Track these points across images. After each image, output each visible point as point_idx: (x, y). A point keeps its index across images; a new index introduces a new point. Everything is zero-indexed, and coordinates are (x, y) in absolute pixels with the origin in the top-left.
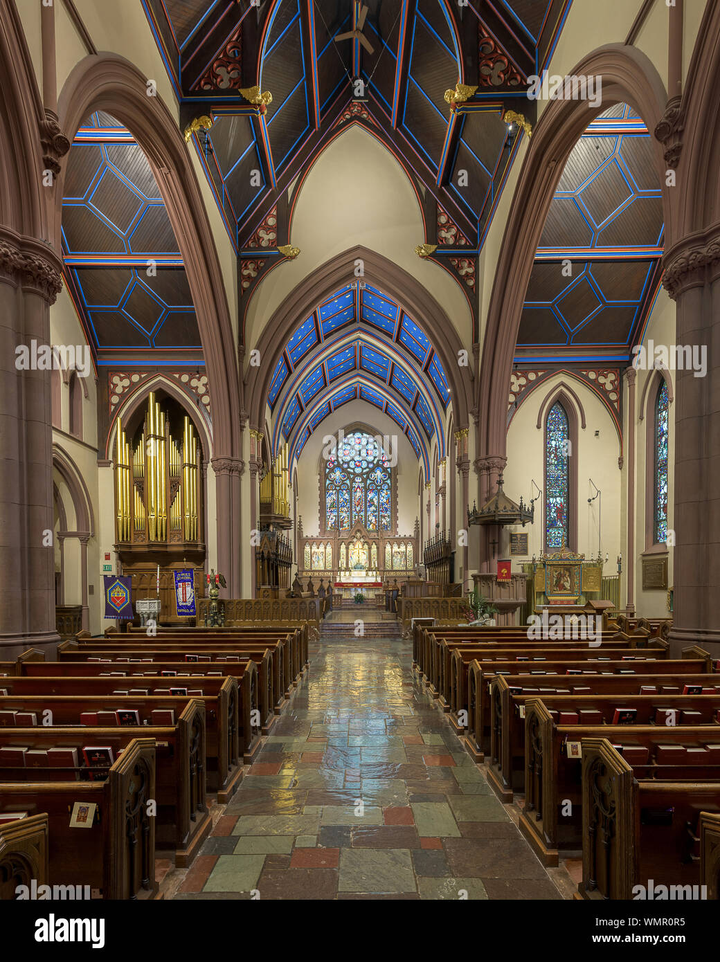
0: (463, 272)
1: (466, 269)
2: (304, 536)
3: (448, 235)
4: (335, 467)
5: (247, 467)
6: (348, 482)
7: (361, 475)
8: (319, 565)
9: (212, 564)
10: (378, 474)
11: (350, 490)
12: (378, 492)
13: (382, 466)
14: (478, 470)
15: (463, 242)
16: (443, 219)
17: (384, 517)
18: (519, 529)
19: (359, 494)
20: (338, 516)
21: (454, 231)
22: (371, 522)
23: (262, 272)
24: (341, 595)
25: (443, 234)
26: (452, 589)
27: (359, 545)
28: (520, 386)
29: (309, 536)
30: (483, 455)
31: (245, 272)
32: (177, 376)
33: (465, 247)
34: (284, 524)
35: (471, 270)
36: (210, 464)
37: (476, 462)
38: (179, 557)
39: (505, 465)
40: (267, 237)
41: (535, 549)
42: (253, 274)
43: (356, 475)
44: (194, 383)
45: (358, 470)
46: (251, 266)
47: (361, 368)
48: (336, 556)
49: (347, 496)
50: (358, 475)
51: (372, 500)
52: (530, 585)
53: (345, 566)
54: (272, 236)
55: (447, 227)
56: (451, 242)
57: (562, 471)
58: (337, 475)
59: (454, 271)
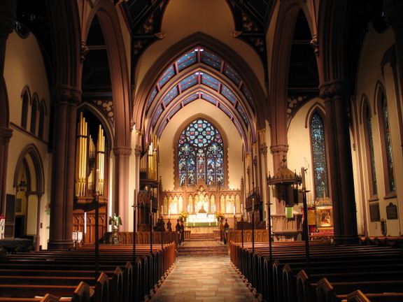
0: (257, 45)
1: (259, 43)
2: (164, 190)
3: (248, 26)
4: (184, 143)
5: (133, 152)
6: (194, 153)
7: (202, 148)
10: (215, 147)
11: (195, 159)
12: (215, 160)
13: (217, 142)
14: (273, 152)
15: (256, 30)
16: (245, 19)
17: (219, 176)
19: (201, 161)
20: (187, 176)
21: (251, 24)
22: (210, 180)
23: (145, 46)
24: (190, 232)
25: (245, 26)
27: (202, 196)
28: (294, 104)
29: (167, 190)
30: (275, 144)
31: (136, 46)
32: (95, 102)
33: (258, 32)
35: (262, 43)
36: (112, 151)
37: (271, 147)
39: (288, 150)
40: (148, 29)
42: (140, 47)
43: (199, 148)
44: (105, 105)
45: (200, 145)
46: (139, 43)
47: (201, 83)
48: (186, 204)
49: (193, 163)
50: (200, 148)
51: (210, 165)
53: (192, 210)
54: (151, 28)
55: (247, 22)
56: (250, 29)
57: (322, 152)
58: (186, 148)
59: (252, 44)
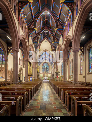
5: (36, 68)
8: (42, 76)
9: (33, 76)
13: (48, 66)
14: (56, 68)
18: (59, 73)
19: (46, 69)
25: (53, 48)
26: (54, 78)
27: (46, 74)
29: (41, 73)
34: (39, 72)
36: (33, 68)
38: (30, 76)
41: (61, 75)
45: (46, 67)
48: (43, 75)
52: (60, 78)
